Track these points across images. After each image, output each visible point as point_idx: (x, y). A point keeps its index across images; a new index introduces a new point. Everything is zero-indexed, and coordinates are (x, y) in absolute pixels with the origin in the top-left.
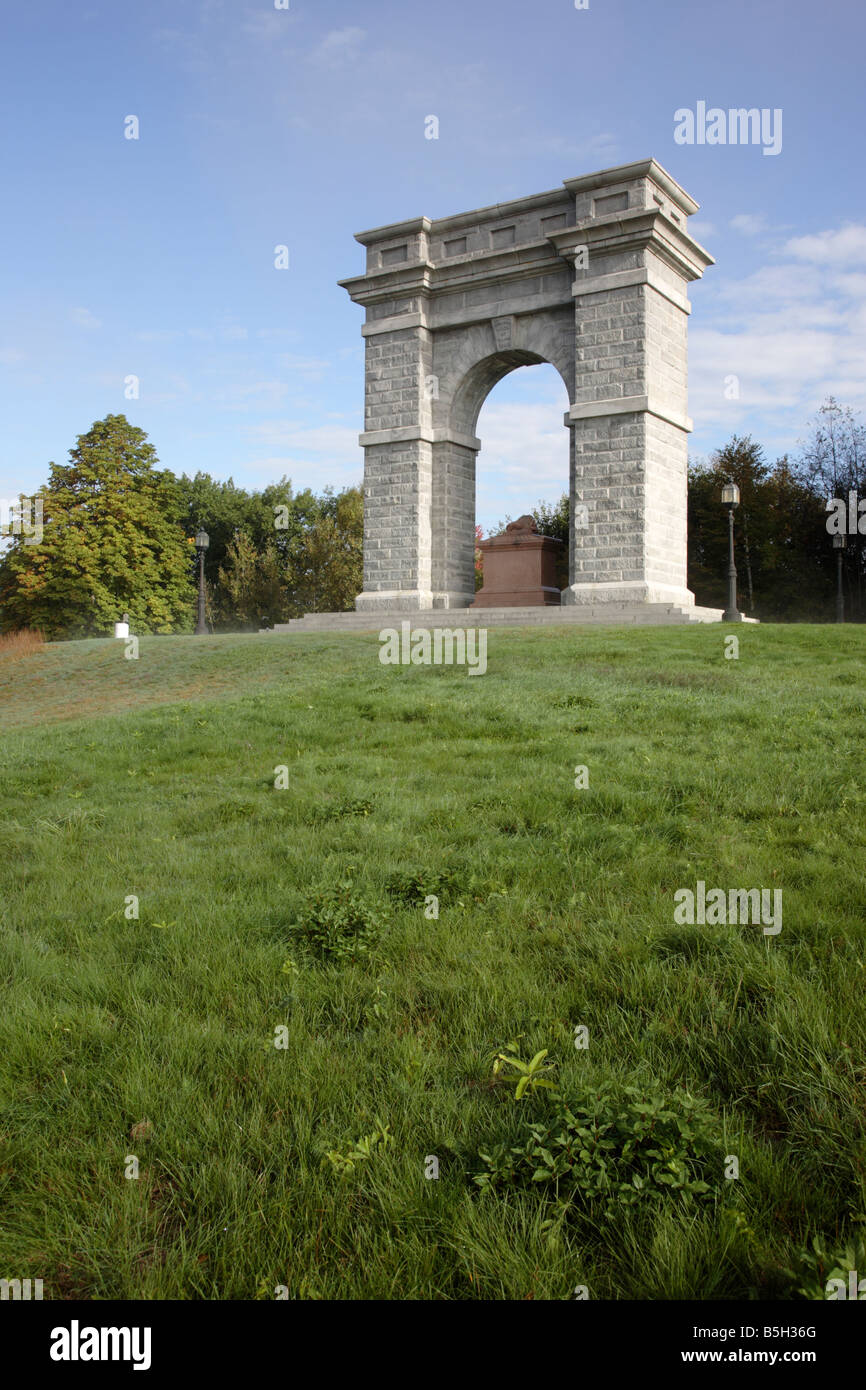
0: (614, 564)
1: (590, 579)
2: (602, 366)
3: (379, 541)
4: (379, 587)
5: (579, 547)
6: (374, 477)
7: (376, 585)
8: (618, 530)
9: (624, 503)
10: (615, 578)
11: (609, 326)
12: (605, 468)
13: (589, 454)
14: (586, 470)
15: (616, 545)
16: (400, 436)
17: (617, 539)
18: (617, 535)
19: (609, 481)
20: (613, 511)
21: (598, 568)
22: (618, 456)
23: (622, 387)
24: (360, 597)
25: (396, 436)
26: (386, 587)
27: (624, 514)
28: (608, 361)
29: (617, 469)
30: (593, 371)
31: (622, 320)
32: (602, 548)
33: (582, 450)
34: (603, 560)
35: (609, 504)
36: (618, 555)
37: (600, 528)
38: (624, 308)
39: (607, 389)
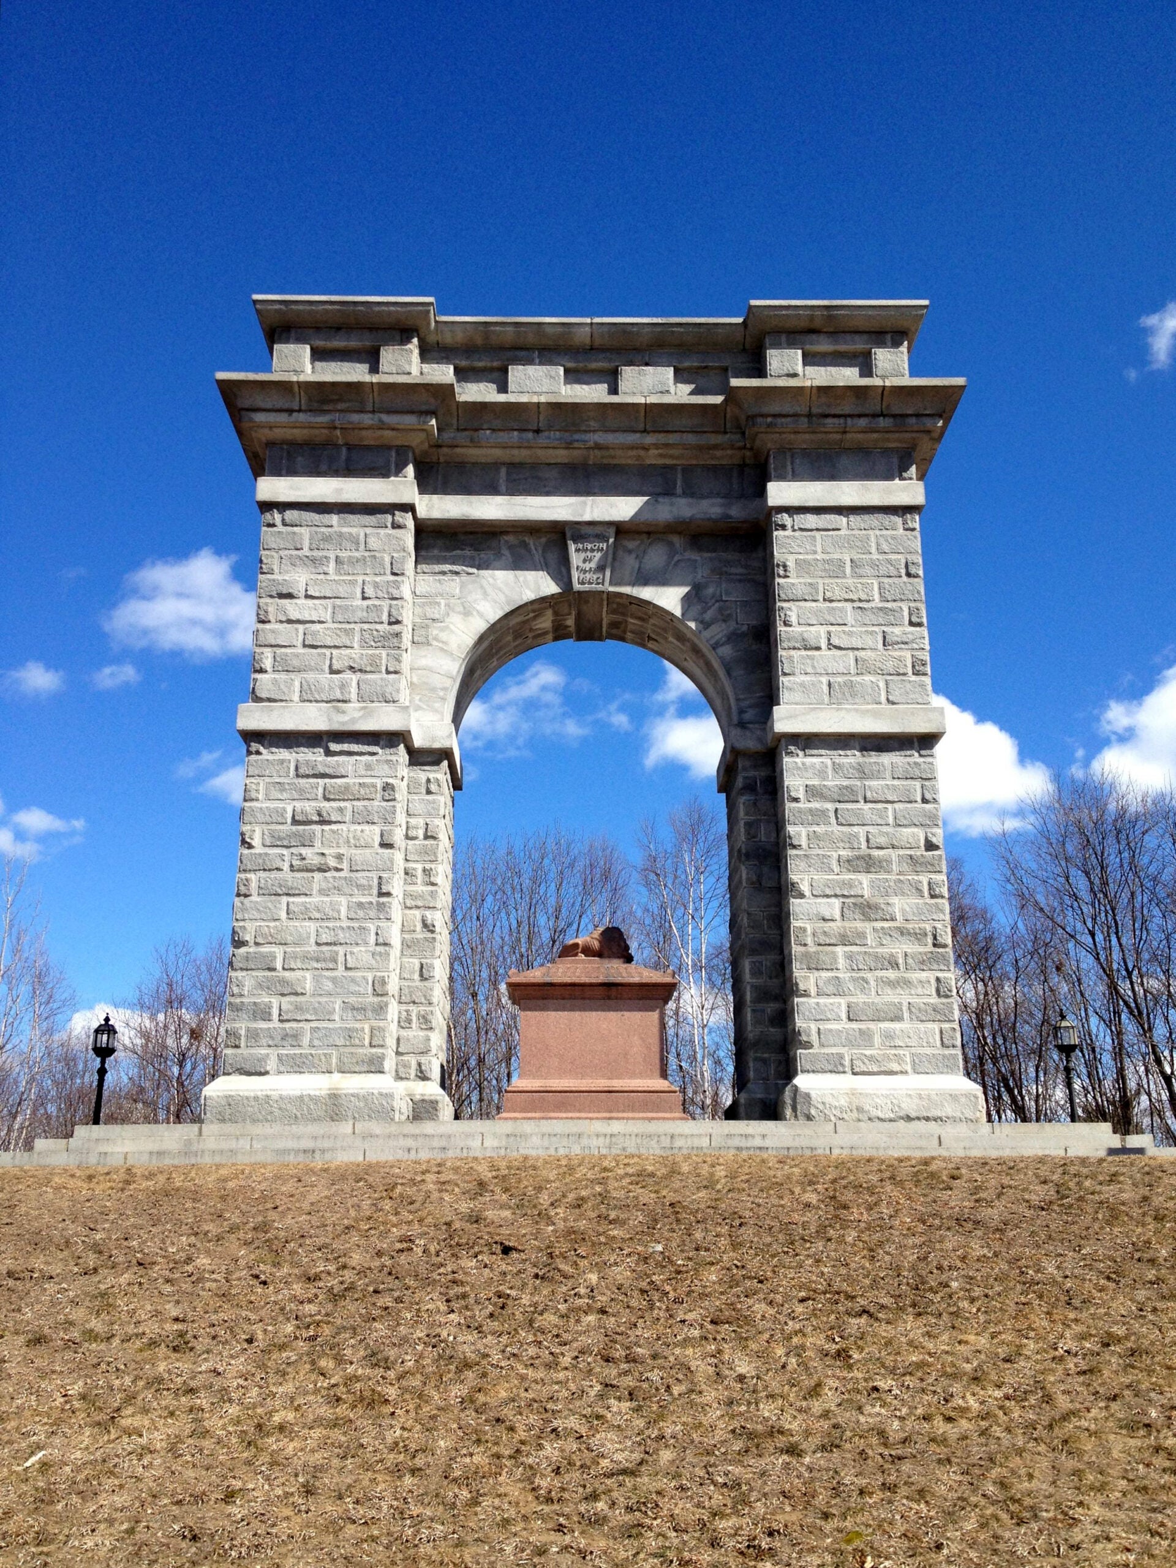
0: (888, 1036)
1: (836, 1067)
2: (835, 641)
3: (279, 951)
4: (271, 1065)
5: (806, 994)
6: (272, 805)
7: (264, 1059)
8: (895, 965)
9: (903, 910)
10: (895, 1067)
11: (848, 570)
12: (856, 836)
13: (815, 805)
14: (813, 837)
15: (891, 996)
16: (353, 721)
17: (892, 984)
18: (891, 974)
19: (867, 864)
20: (879, 925)
21: (850, 1043)
22: (882, 814)
23: (882, 685)
24: (217, 1089)
25: (346, 718)
26: (297, 1065)
27: (902, 932)
28: (850, 634)
29: (882, 840)
30: (818, 648)
31: (874, 565)
32: (860, 999)
33: (801, 795)
34: (863, 1026)
35: (867, 909)
36: (898, 1018)
37: (849, 957)
38: (878, 544)
39: (851, 685)
